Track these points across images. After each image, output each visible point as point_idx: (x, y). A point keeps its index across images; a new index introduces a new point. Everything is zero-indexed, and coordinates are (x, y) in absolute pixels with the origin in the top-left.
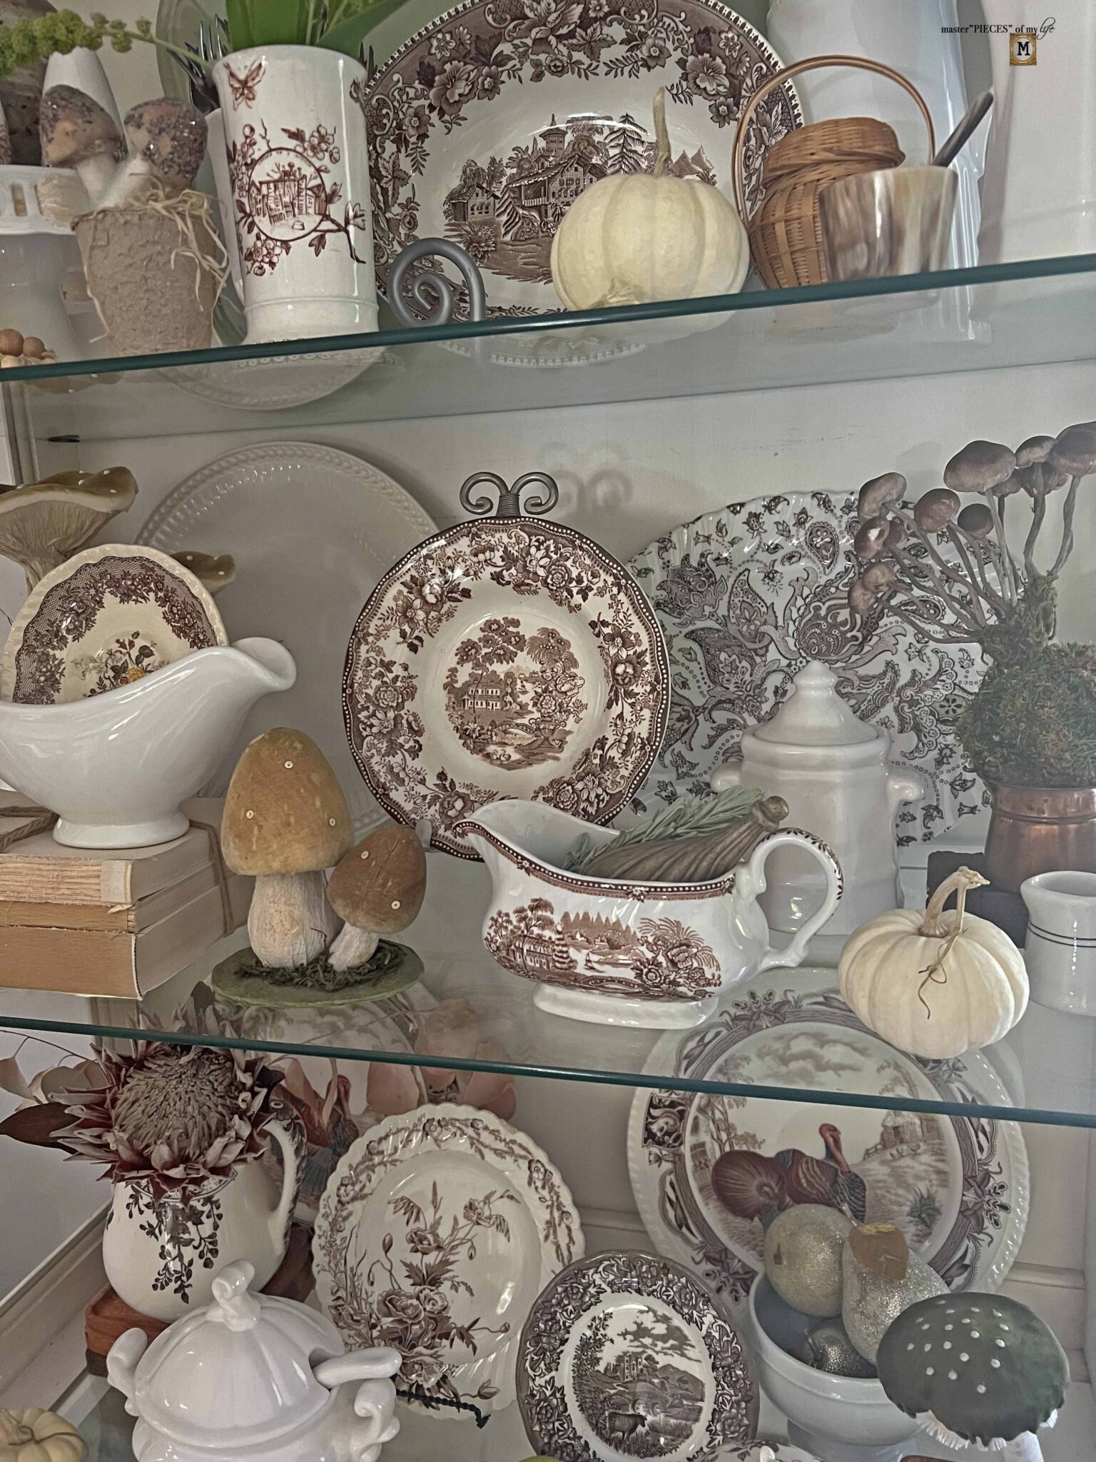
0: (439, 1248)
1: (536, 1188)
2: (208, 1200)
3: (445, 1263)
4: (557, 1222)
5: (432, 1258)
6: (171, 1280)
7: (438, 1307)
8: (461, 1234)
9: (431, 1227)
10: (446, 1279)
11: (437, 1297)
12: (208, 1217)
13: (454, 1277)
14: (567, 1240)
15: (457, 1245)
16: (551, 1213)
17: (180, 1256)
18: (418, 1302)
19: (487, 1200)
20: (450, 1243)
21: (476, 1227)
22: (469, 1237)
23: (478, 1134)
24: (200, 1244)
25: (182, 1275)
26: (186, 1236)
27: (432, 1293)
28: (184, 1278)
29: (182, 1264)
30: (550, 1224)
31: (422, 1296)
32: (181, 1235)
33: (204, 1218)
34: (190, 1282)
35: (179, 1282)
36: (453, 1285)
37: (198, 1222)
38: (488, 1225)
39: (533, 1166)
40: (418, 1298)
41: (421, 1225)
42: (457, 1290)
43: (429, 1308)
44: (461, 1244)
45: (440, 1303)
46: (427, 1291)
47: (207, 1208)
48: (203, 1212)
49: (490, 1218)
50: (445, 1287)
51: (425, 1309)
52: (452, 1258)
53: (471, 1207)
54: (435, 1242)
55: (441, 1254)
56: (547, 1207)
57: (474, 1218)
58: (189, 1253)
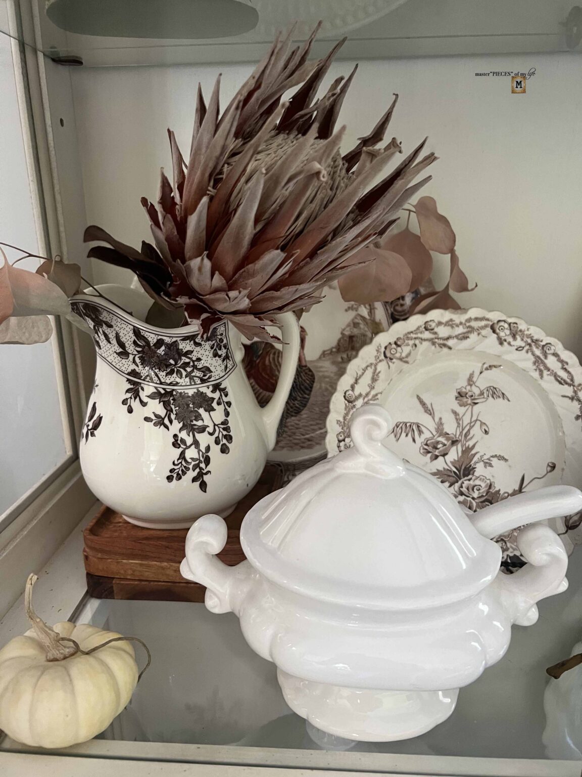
0: (454, 442)
1: (509, 344)
2: (216, 387)
3: (467, 451)
4: (542, 357)
5: (454, 454)
6: (188, 469)
7: (483, 490)
8: (466, 420)
9: (437, 432)
10: (476, 463)
11: (477, 482)
12: (219, 404)
13: (482, 457)
14: (560, 365)
15: (469, 430)
16: (533, 354)
17: (196, 443)
18: (464, 497)
19: (470, 381)
20: (461, 433)
21: (476, 407)
22: (474, 418)
23: (436, 333)
24: (215, 430)
25: (200, 462)
26: (200, 423)
27: (471, 482)
28: (203, 465)
29: (199, 450)
30: (538, 361)
31: (464, 490)
32: (195, 422)
33: (214, 405)
34: (209, 468)
35: (197, 470)
36: (485, 463)
37: (210, 409)
38: (484, 400)
39: (497, 327)
40: (462, 494)
41: (427, 435)
42: (491, 465)
43: (476, 495)
44: (471, 427)
45: (483, 485)
46: (466, 483)
47: (216, 395)
48: (213, 399)
49: (482, 393)
50: (480, 470)
51: (473, 498)
52: (471, 443)
53: (461, 395)
54: (448, 439)
55: (459, 446)
56: (527, 352)
57: (469, 401)
58: (204, 439)
